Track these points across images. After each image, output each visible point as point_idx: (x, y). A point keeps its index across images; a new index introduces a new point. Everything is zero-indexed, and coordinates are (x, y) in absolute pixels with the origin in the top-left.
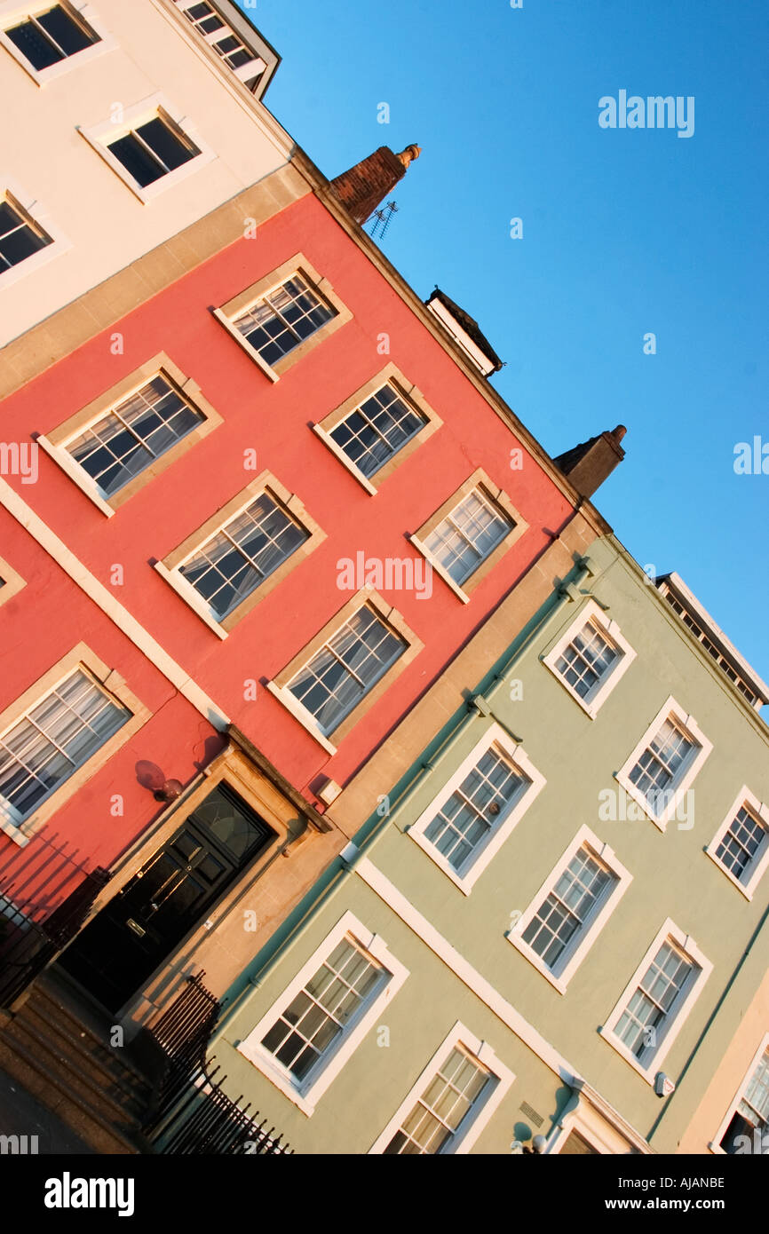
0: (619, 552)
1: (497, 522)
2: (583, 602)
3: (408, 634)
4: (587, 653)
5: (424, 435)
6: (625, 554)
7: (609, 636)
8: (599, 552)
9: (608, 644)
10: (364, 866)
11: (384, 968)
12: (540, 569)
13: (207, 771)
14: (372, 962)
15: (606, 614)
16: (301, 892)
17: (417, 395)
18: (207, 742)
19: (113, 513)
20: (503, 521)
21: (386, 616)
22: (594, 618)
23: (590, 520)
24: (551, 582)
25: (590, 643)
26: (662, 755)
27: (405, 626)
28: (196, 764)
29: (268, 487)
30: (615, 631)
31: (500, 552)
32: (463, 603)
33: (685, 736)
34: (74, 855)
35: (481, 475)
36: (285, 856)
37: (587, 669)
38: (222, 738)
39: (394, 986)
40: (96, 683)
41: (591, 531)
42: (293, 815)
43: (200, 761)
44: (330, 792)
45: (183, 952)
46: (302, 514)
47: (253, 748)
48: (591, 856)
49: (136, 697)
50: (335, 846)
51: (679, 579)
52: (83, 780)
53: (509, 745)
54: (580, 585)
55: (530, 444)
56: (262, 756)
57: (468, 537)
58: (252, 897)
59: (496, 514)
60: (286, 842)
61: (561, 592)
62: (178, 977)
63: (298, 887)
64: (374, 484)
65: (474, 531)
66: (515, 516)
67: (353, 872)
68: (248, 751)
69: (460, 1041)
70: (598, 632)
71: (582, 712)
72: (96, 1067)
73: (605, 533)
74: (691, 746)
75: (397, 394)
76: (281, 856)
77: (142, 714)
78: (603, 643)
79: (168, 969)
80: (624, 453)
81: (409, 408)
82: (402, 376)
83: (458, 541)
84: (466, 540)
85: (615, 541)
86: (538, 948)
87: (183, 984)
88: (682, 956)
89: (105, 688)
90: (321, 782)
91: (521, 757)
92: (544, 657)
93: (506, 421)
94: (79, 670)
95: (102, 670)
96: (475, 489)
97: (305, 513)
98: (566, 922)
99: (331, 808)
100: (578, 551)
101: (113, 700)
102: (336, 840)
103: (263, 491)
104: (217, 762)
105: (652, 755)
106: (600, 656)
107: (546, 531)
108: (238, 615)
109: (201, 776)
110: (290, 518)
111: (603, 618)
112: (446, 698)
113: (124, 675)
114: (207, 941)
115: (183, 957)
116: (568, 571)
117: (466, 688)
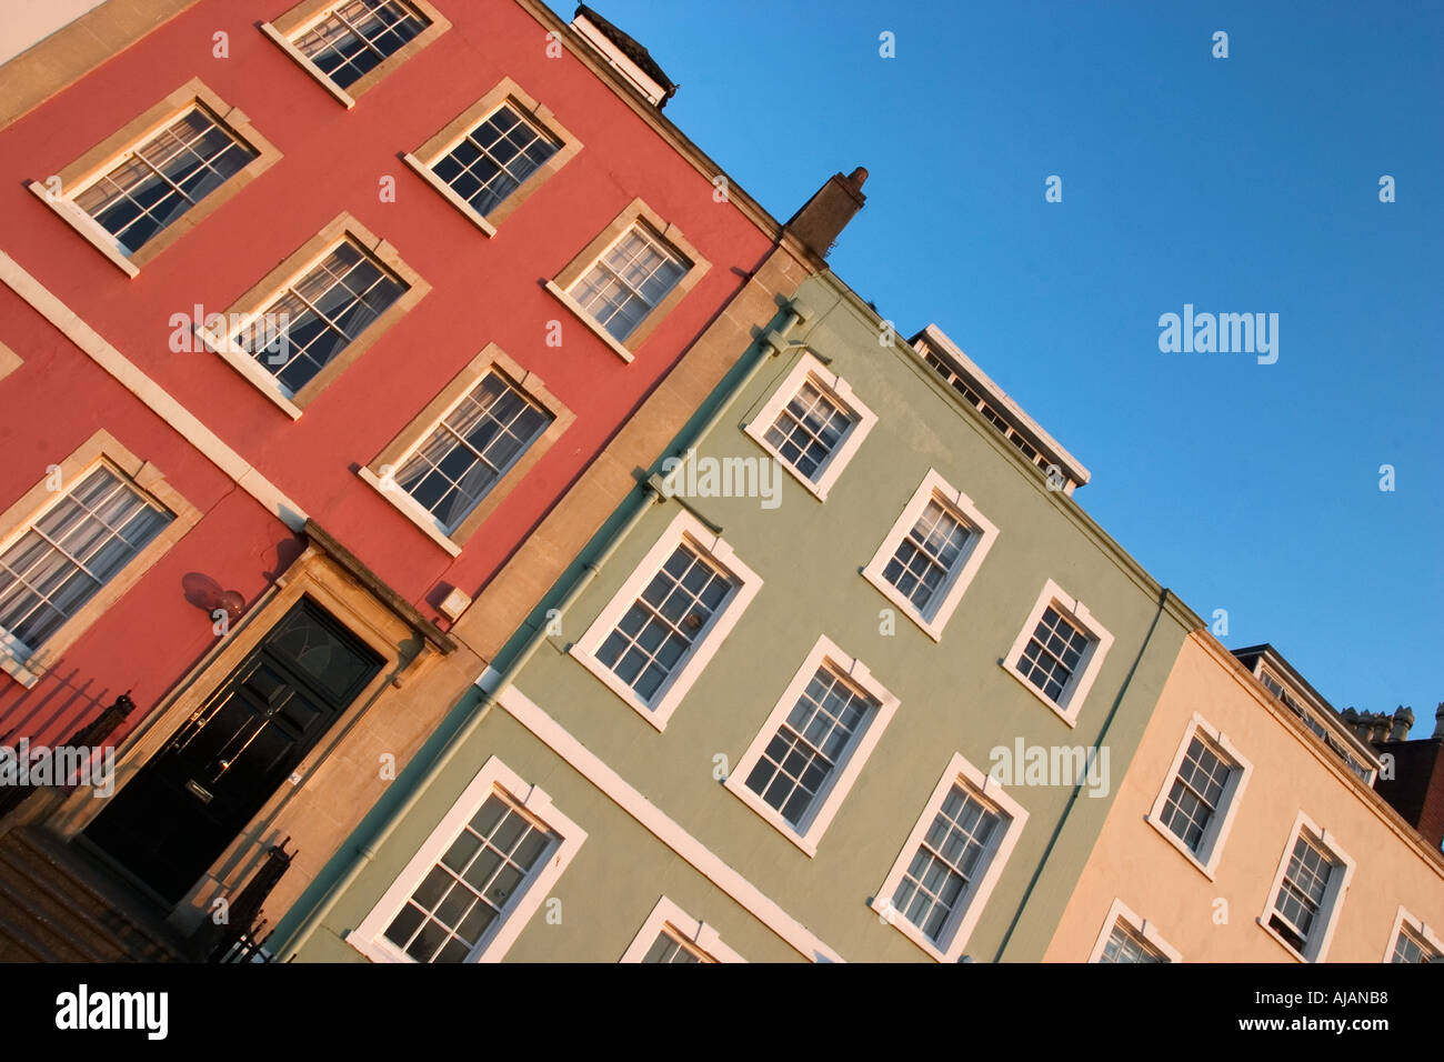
0: (841, 293)
1: (668, 264)
2: (796, 356)
3: (552, 403)
4: (809, 421)
5: (557, 162)
6: (850, 294)
7: (836, 396)
8: (811, 294)
9: (839, 408)
10: (509, 696)
11: (552, 831)
12: (731, 318)
13: (280, 581)
14: (535, 824)
15: (829, 369)
16: (423, 731)
17: (544, 115)
18: (279, 546)
19: (138, 272)
20: (676, 263)
21: (519, 382)
22: (813, 375)
23: (797, 256)
24: (748, 333)
25: (811, 407)
26: (928, 546)
27: (547, 393)
28: (266, 575)
29: (348, 233)
30: (844, 390)
31: (673, 299)
32: (626, 363)
33: (959, 521)
34: (101, 695)
35: (641, 206)
36: (398, 687)
37: (812, 441)
38: (300, 539)
39: (566, 854)
40: (125, 482)
41: (800, 268)
42: (407, 635)
43: (272, 571)
44: (454, 604)
45: (262, 815)
46: (396, 262)
47: (339, 547)
48: (838, 677)
49: (178, 494)
50: (468, 673)
51: (940, 333)
52: (111, 600)
53: (706, 538)
54: (786, 332)
55: (704, 165)
56: (350, 556)
57: (630, 284)
58: (355, 741)
59: (666, 253)
60: (398, 668)
61: (761, 343)
62: (255, 848)
63: (420, 727)
64: (492, 223)
65: (637, 277)
66: (692, 253)
67: (493, 703)
68: (333, 552)
69: (667, 922)
70: (822, 394)
71: (806, 493)
72: (100, 935)
73: (819, 270)
74: (969, 533)
75: (520, 117)
76: (391, 686)
77: (188, 515)
78: (831, 408)
79: (240, 839)
80: (865, 198)
81: (538, 133)
82: (523, 92)
83: (617, 291)
84: (627, 288)
85: (834, 279)
86: (773, 799)
87: (264, 857)
88: (983, 804)
89: (136, 484)
90: (444, 591)
91: (724, 552)
92: (745, 426)
93: (670, 140)
94: (102, 466)
95: (130, 462)
96: (633, 225)
97: (400, 261)
98: (811, 765)
99: (457, 625)
100: (783, 293)
101: (150, 501)
102: (468, 665)
103: (343, 240)
104: (294, 569)
105: (914, 547)
106: (828, 423)
107: (735, 271)
108: (314, 388)
109: (273, 589)
110: (381, 269)
111: (826, 375)
112: (610, 481)
113: (160, 466)
114: (293, 800)
115: (261, 822)
116: (771, 317)
117: (638, 467)
